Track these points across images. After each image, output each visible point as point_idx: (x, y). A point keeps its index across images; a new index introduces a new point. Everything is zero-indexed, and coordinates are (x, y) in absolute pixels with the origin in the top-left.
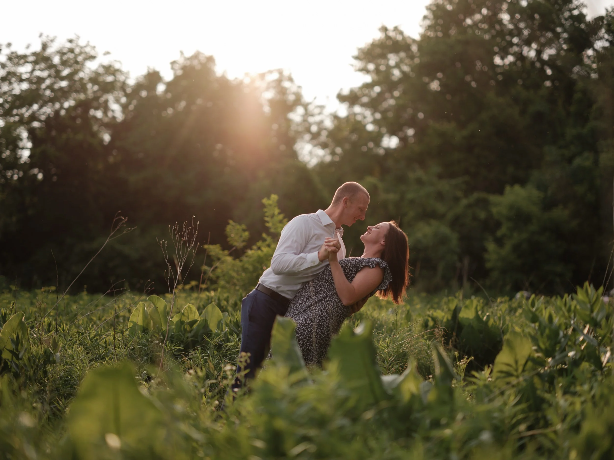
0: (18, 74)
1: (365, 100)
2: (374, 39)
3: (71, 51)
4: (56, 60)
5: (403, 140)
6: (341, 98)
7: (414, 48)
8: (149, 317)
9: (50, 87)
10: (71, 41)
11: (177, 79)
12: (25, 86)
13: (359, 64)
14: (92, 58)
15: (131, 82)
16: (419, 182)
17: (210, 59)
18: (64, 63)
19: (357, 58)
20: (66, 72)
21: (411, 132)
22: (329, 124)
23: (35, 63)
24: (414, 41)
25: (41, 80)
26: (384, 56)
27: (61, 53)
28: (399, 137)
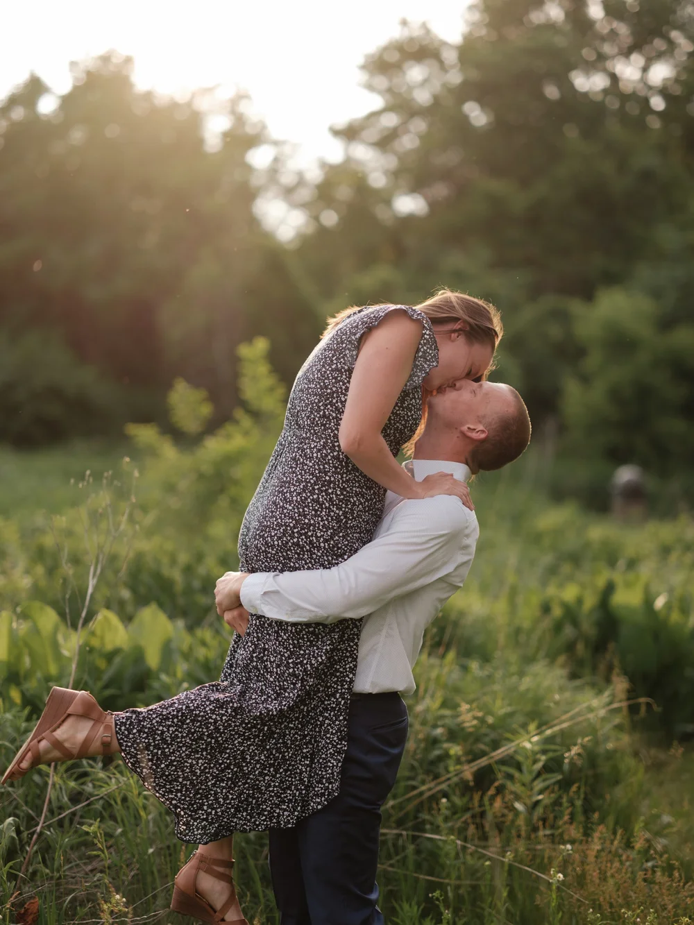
2: (389, 39)
6: (335, 132)
11: (77, 90)
13: (365, 77)
22: (314, 174)
24: (449, 45)
26: (398, 67)
28: (426, 198)
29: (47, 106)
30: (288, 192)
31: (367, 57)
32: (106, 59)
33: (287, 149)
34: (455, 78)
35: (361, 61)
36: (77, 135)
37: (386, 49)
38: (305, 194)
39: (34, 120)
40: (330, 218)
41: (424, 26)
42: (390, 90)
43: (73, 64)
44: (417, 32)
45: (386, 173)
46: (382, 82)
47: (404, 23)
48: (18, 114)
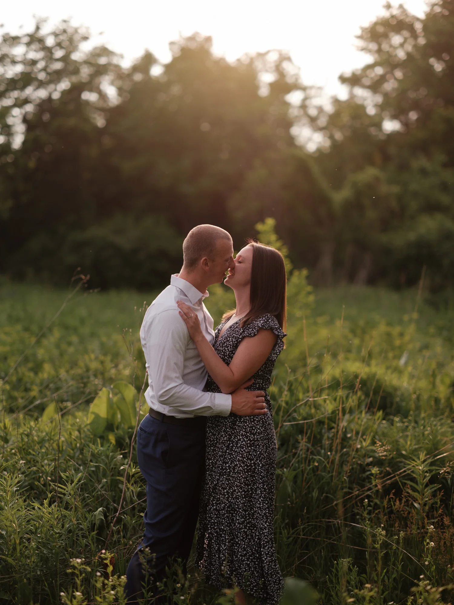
0: (11, 57)
1: (367, 82)
2: (377, 17)
3: (65, 31)
4: (50, 42)
5: (406, 124)
6: (343, 79)
7: (418, 26)
8: (115, 406)
9: (45, 69)
10: (65, 21)
11: (175, 60)
12: (19, 68)
13: (361, 43)
14: (85, 38)
15: (126, 64)
16: (423, 172)
17: (208, 39)
18: (59, 45)
19: (360, 37)
20: (59, 54)
21: (413, 116)
22: (329, 108)
23: (28, 44)
24: (418, 19)
25: (34, 62)
26: (386, 36)
27: (56, 35)
28: (401, 122)
29: (156, 71)
30: (313, 120)
31: (364, 30)
32: (192, 39)
33: (313, 92)
34: (422, 41)
35: (359, 32)
36: (176, 90)
37: (376, 24)
38: (323, 121)
39: (149, 81)
40: (338, 136)
41: (401, 6)
42: (379, 51)
43: (172, 44)
44: (395, 11)
45: (376, 106)
46: (373, 46)
47: (388, 6)
48: (138, 77)
